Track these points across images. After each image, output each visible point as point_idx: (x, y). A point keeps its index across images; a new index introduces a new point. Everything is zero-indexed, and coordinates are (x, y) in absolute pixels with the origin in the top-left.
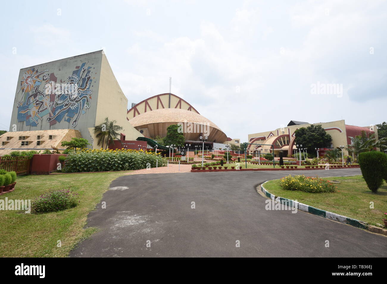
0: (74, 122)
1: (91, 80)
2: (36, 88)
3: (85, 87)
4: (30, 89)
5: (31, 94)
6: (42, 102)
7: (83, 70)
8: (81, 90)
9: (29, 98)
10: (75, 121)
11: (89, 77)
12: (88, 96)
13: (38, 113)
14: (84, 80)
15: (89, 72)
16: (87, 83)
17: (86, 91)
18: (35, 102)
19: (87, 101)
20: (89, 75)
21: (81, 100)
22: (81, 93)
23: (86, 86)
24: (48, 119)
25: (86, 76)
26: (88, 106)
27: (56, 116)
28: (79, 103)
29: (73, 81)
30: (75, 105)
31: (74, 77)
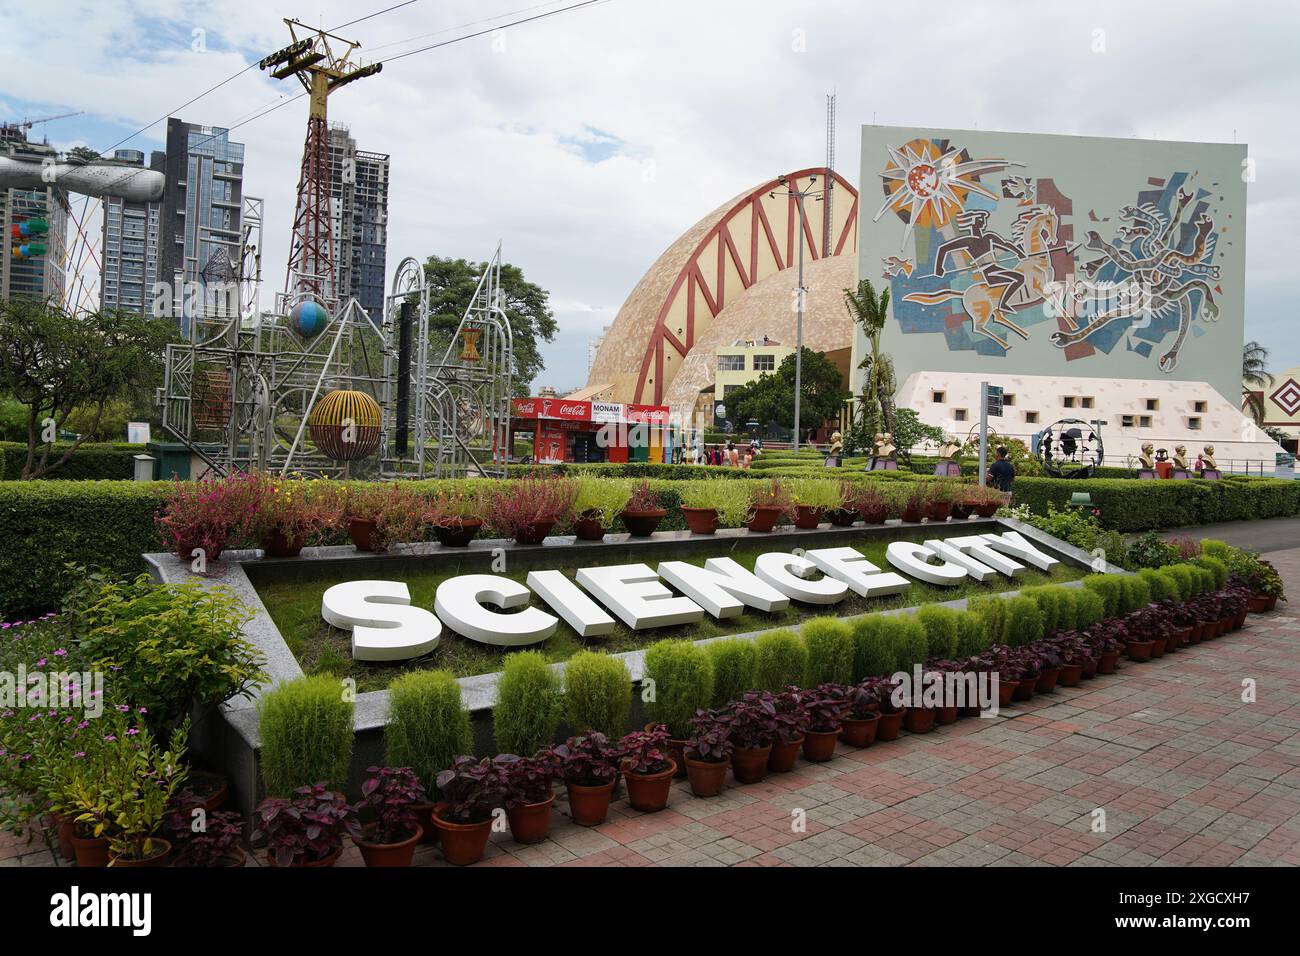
0: (1166, 357)
1: (1215, 236)
2: (974, 217)
3: (1196, 255)
4: (941, 219)
5: (949, 234)
6: (1021, 278)
7: (1179, 196)
8: (1180, 261)
9: (943, 251)
10: (1172, 354)
11: (1209, 225)
12: (1211, 285)
13: (1005, 313)
14: (1188, 230)
15: (1203, 207)
16: (1200, 241)
17: (1201, 266)
18: (981, 270)
19: (1209, 298)
20: (1204, 217)
21: (1186, 293)
22: (1181, 270)
23: (1199, 250)
24: (1054, 336)
25: (1196, 216)
26: (1211, 314)
27: (1089, 330)
28: (1178, 300)
29: (1144, 224)
30: (1165, 305)
31: (1145, 211)
